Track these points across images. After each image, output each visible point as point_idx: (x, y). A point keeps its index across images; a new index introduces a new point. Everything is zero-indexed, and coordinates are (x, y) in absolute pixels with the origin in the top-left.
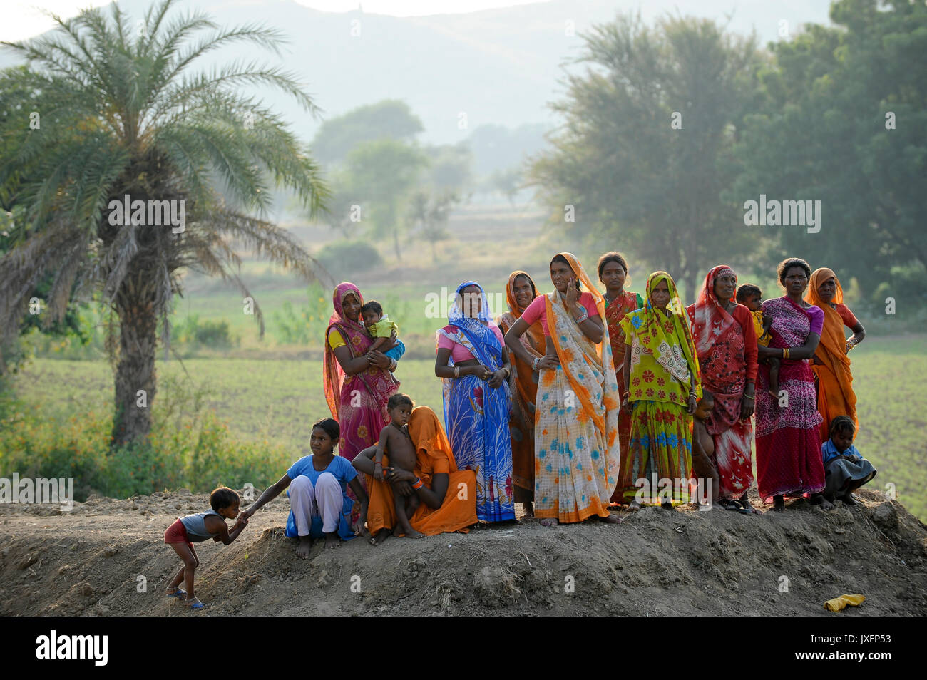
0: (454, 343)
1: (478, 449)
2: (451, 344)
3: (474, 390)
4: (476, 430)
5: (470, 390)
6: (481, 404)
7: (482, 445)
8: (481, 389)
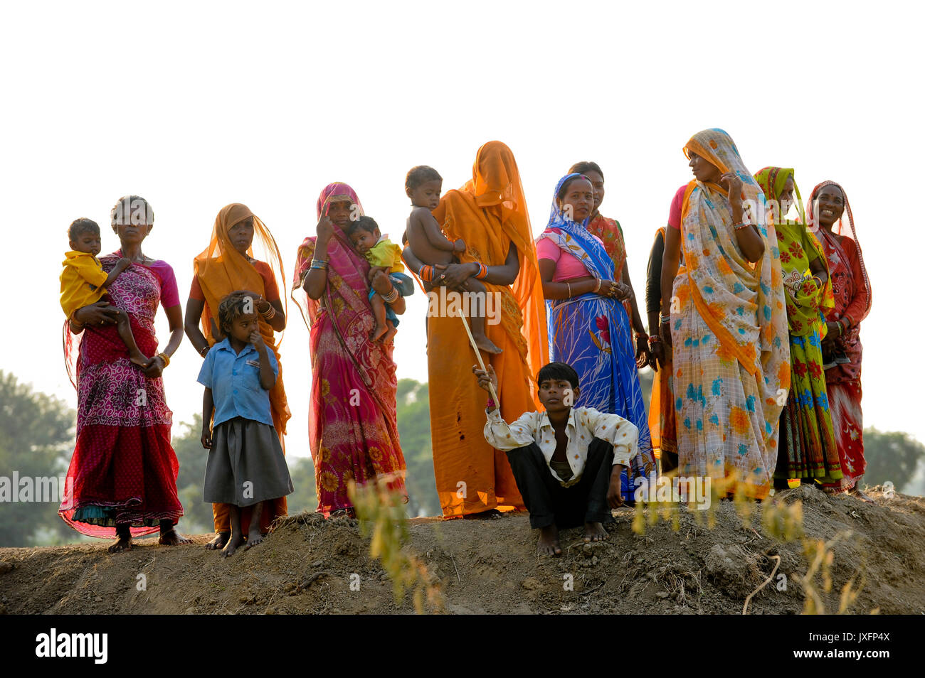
0: (562, 251)
1: (603, 402)
2: (557, 254)
3: (596, 320)
4: (600, 375)
5: (590, 321)
6: (607, 339)
7: (608, 397)
8: (605, 318)
